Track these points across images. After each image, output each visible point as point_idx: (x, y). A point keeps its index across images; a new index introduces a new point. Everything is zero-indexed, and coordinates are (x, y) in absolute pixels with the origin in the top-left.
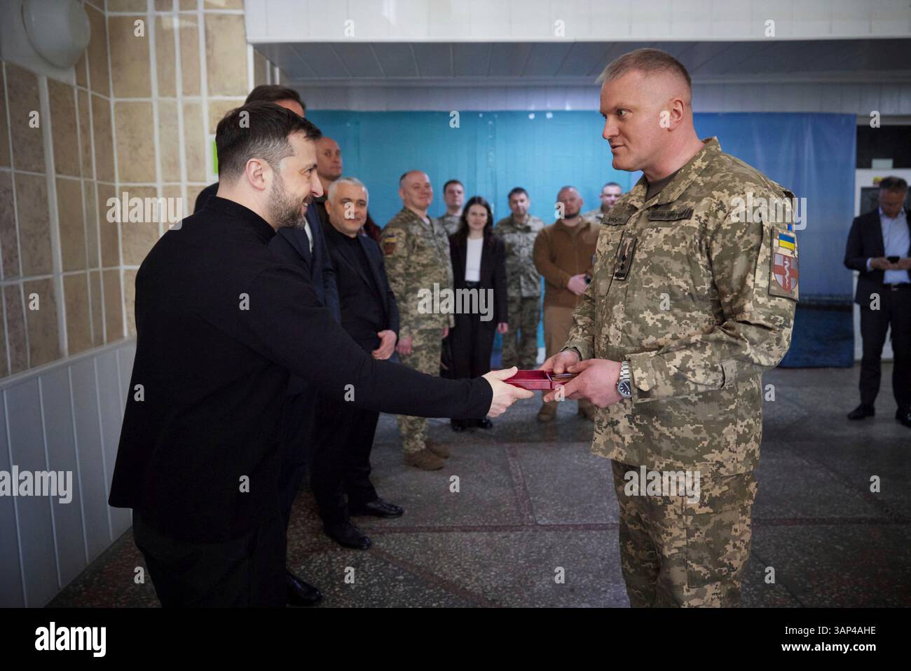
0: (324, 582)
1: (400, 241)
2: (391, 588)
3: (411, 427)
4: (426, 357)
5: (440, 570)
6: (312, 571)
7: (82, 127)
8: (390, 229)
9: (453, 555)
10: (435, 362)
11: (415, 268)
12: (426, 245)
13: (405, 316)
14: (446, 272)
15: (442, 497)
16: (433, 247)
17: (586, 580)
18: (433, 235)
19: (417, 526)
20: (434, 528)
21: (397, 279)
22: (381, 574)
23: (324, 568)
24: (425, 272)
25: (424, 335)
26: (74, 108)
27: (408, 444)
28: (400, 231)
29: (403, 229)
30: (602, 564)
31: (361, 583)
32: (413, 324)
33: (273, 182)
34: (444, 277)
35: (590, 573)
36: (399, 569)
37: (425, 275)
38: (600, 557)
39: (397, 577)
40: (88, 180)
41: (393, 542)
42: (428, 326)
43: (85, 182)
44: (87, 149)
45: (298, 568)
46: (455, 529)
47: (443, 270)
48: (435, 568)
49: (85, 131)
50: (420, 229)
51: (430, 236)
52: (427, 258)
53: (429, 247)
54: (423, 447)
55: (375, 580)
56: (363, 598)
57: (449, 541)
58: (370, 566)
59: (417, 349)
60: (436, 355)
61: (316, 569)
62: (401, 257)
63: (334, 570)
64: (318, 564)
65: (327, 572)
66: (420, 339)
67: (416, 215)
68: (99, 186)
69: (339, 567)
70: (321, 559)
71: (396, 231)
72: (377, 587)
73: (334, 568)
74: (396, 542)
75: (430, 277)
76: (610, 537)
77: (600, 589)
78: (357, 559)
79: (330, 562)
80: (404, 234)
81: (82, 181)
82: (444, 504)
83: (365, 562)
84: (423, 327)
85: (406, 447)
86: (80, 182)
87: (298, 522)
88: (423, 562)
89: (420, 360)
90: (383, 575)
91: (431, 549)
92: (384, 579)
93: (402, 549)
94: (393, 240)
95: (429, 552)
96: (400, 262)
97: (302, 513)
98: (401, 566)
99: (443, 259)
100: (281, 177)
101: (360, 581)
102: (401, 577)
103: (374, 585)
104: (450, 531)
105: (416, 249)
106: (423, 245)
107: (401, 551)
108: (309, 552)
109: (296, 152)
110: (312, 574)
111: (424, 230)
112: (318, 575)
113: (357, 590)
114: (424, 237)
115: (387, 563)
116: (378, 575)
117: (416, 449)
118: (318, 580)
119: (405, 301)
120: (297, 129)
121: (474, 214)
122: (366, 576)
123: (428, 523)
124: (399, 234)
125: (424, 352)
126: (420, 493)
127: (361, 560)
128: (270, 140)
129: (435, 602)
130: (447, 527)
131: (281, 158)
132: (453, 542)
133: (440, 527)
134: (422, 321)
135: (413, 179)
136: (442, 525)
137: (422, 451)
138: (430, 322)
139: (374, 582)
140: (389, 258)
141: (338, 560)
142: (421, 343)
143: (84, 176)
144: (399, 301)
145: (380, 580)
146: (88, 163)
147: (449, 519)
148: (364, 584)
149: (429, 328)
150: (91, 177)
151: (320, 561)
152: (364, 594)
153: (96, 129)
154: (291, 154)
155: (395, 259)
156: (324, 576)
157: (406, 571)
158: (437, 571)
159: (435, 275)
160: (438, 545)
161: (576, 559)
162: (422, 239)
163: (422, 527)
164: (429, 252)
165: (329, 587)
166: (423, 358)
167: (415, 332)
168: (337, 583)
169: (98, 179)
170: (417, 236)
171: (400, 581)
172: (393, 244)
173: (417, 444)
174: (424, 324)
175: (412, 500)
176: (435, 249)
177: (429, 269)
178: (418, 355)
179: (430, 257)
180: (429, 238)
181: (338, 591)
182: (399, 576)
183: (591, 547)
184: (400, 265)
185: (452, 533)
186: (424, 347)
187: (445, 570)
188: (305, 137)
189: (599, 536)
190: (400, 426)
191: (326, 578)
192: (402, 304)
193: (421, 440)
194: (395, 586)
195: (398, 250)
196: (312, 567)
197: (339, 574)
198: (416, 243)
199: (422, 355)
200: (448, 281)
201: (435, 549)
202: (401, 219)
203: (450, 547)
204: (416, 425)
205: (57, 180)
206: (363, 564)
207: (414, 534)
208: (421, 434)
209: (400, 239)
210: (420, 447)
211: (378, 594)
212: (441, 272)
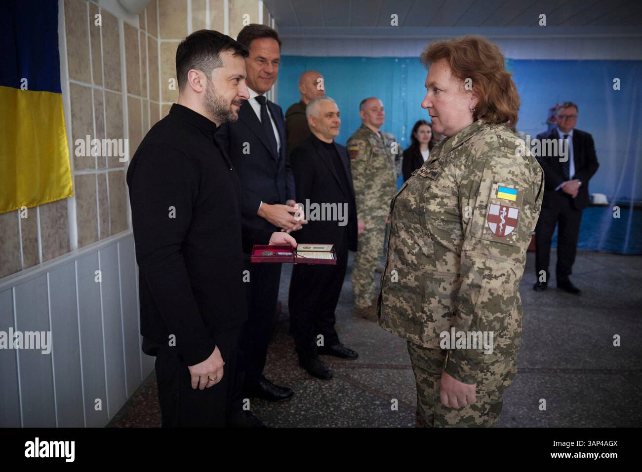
0: (320, 403)
1: (361, 149)
2: (372, 410)
3: (362, 289)
4: (376, 237)
5: (406, 398)
6: (309, 395)
7: (142, 59)
8: (354, 140)
9: (413, 387)
10: (380, 241)
11: (370, 170)
12: (380, 153)
13: (361, 206)
14: (393, 174)
15: (391, 343)
16: (384, 154)
17: (522, 411)
18: (384, 146)
19: (378, 363)
20: (392, 366)
21: (359, 177)
22: (361, 399)
23: (318, 392)
24: (377, 173)
25: (375, 220)
26: (138, 46)
27: (359, 301)
28: (361, 141)
29: (364, 140)
30: (531, 399)
31: (348, 405)
32: (367, 212)
33: (207, 86)
34: (391, 177)
35: (524, 406)
36: (375, 396)
37: (377, 176)
38: (527, 394)
39: (374, 402)
40: (145, 99)
41: (364, 375)
42: (379, 213)
43: (144, 100)
44: (145, 75)
45: (298, 392)
46: (408, 367)
47: (390, 172)
48: (401, 397)
49: (144, 63)
50: (375, 141)
51: (382, 146)
52: (379, 163)
53: (381, 154)
54: (370, 304)
55: (359, 404)
56: (353, 417)
57: (406, 376)
58: (352, 392)
59: (370, 231)
60: (381, 236)
61: (311, 393)
62: (362, 161)
63: (325, 395)
64: (312, 389)
65: (321, 396)
66: (372, 223)
67: (372, 131)
68: (151, 103)
69: (328, 392)
70: (313, 385)
71: (358, 142)
72: (362, 409)
73: (325, 393)
74: (366, 375)
75: (381, 177)
76: (530, 378)
77: (535, 419)
78: (340, 386)
79: (320, 389)
80: (364, 144)
81: (142, 99)
82: (394, 348)
83: (347, 389)
84: (375, 214)
85: (357, 303)
86: (140, 100)
87: (288, 357)
88: (391, 392)
89: (372, 238)
90: (364, 399)
91: (394, 382)
92: (365, 404)
93: (372, 381)
94: (356, 148)
95: (393, 384)
96: (361, 165)
97: (289, 350)
98: (375, 394)
99: (391, 164)
100: (212, 83)
101: (348, 403)
102: (378, 402)
103: (358, 407)
104: (404, 369)
105: (372, 155)
106: (377, 153)
107: (371, 382)
108: (302, 379)
109: (224, 65)
110: (309, 396)
111: (378, 141)
112: (314, 398)
113: (348, 410)
114: (378, 147)
115: (364, 391)
116: (360, 400)
117: (365, 306)
118: (316, 401)
119: (363, 194)
120: (227, 49)
121: (423, 132)
122: (351, 400)
123: (387, 362)
124: (361, 144)
125: (375, 233)
126: (373, 339)
127: (344, 387)
128: (205, 56)
129: (409, 423)
130: (402, 365)
131: (213, 69)
132: (409, 377)
133: (396, 365)
134: (374, 210)
135: (372, 104)
136: (397, 364)
137: (369, 307)
138: (380, 211)
139: (358, 405)
140: (353, 162)
141: (326, 387)
142: (373, 226)
143: (143, 96)
144: (358, 194)
145: (362, 404)
146: (145, 86)
147: (401, 360)
148: (351, 406)
149: (380, 215)
150: (146, 97)
151: (313, 387)
152: (353, 414)
153: (150, 61)
154: (221, 66)
155: (358, 163)
156: (319, 398)
157: (379, 398)
158: (403, 399)
159: (385, 175)
160: (399, 379)
161: (509, 394)
162: (377, 149)
163: (382, 365)
164: (381, 158)
165: (325, 407)
166: (374, 238)
167: (369, 218)
168: (330, 404)
169: (150, 99)
170: (373, 146)
171: (378, 406)
172: (356, 152)
173: (366, 301)
174: (376, 212)
175: (369, 344)
176: (385, 156)
177: (381, 171)
178: (370, 235)
179: (382, 162)
180: (381, 148)
181: (333, 411)
182: (376, 401)
183: (518, 386)
184: (361, 167)
185: (407, 370)
186: (375, 229)
187: (409, 398)
188: (233, 54)
189: (521, 377)
190: (354, 287)
191: (321, 400)
192: (361, 196)
193: (369, 298)
194: (375, 409)
195: (360, 156)
196: (308, 392)
197: (330, 397)
198: (372, 152)
199: (373, 235)
200: (394, 180)
201: (397, 382)
202: (361, 133)
203: (408, 380)
204: (366, 288)
205: (128, 97)
206: (346, 391)
207: (378, 370)
208: (369, 295)
209: (362, 148)
210: (368, 304)
211: (364, 414)
212: (389, 174)
